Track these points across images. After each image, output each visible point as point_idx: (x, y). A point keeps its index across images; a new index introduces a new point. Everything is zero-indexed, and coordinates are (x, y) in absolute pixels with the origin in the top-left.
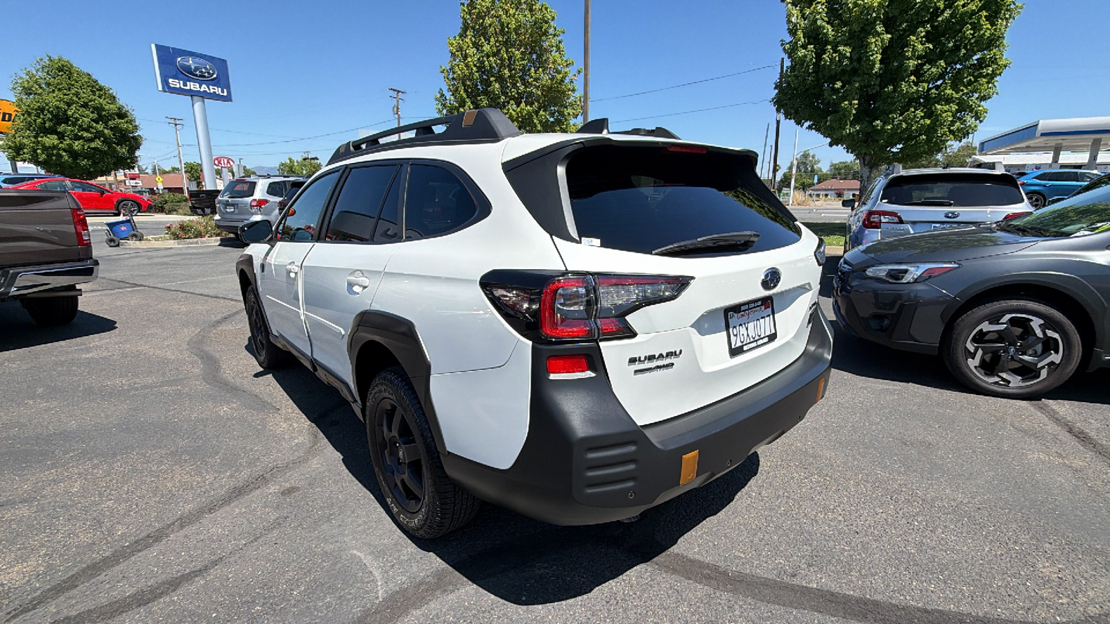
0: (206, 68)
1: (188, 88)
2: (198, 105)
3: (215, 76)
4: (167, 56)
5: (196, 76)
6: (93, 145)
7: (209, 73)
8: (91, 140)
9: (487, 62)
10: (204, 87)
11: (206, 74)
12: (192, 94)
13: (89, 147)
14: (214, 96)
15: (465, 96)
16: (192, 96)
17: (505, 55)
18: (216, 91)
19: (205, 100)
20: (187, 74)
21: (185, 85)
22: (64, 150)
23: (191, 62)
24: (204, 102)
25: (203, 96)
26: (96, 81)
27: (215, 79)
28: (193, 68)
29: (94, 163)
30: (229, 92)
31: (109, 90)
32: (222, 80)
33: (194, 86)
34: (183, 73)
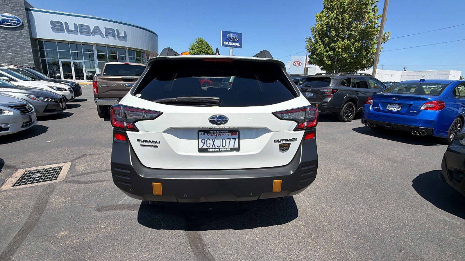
0: (235, 37)
1: (229, 44)
2: (231, 50)
3: (237, 40)
4: (225, 34)
5: (232, 40)
7: (236, 39)
9: (330, 22)
10: (234, 44)
11: (235, 39)
12: (230, 46)
14: (237, 47)
15: (318, 39)
16: (230, 47)
17: (340, 18)
18: (237, 45)
19: (234, 48)
20: (230, 40)
21: (228, 43)
23: (231, 36)
24: (233, 49)
25: (233, 46)
26: (208, 44)
27: (237, 41)
28: (231, 37)
30: (241, 45)
32: (240, 41)
33: (231, 44)
34: (228, 40)
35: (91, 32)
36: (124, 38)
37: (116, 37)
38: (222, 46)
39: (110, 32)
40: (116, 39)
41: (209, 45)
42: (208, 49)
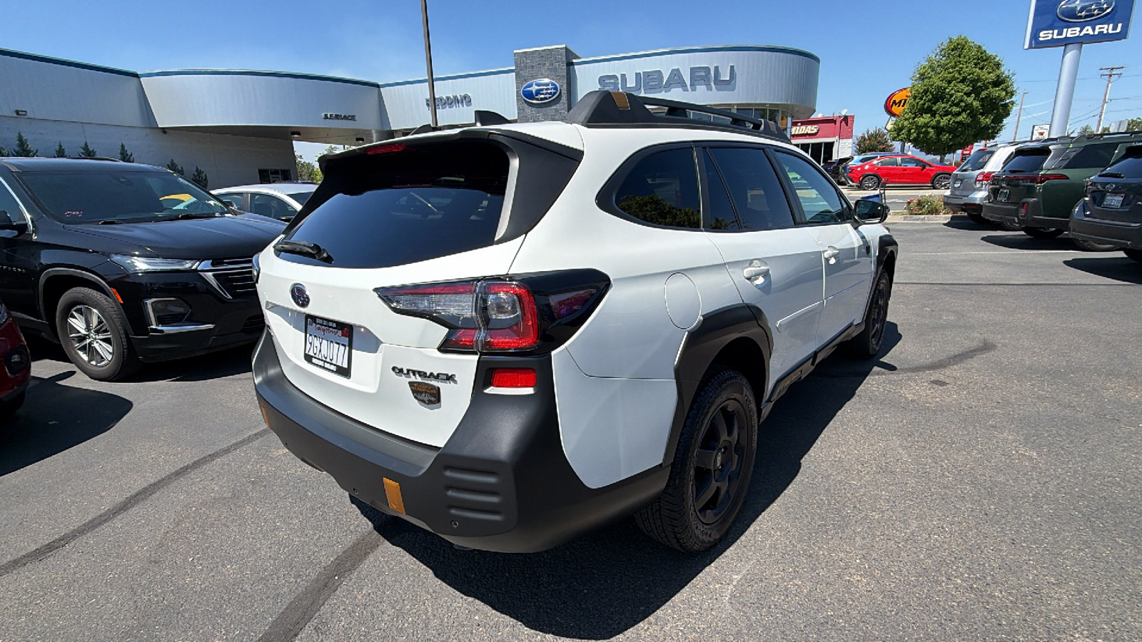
1: (1064, 36)
2: (1072, 55)
3: (1109, 10)
5: (1080, 17)
6: (959, 119)
7: (1101, 9)
8: (959, 114)
10: (1090, 32)
11: (1097, 12)
12: (1066, 42)
13: (954, 121)
14: (1100, 38)
16: (1068, 45)
18: (1105, 30)
20: (1068, 19)
21: (1060, 34)
22: (933, 128)
24: (1082, 49)
25: (1080, 41)
28: (1079, 8)
29: (955, 137)
30: (1125, 27)
31: (995, 58)
32: (1119, 13)
33: (1069, 33)
34: (1063, 20)
35: (664, 83)
36: (728, 85)
37: (712, 84)
38: (1030, 47)
39: (700, 76)
40: (711, 90)
41: (989, 52)
42: (982, 68)
